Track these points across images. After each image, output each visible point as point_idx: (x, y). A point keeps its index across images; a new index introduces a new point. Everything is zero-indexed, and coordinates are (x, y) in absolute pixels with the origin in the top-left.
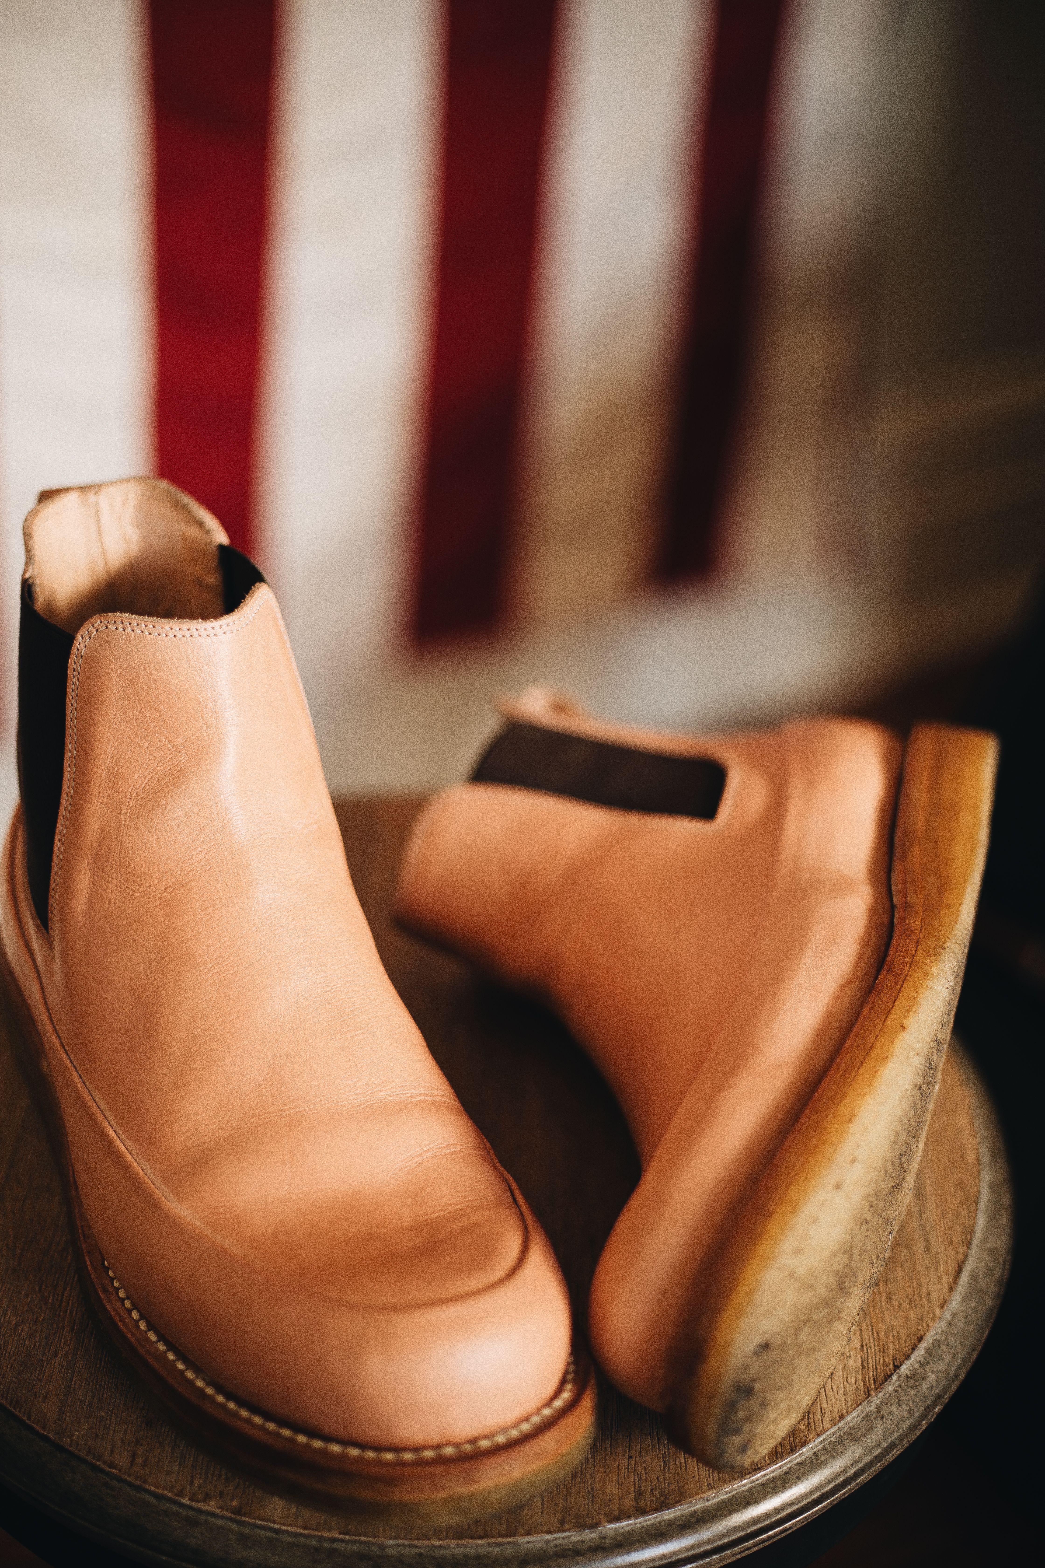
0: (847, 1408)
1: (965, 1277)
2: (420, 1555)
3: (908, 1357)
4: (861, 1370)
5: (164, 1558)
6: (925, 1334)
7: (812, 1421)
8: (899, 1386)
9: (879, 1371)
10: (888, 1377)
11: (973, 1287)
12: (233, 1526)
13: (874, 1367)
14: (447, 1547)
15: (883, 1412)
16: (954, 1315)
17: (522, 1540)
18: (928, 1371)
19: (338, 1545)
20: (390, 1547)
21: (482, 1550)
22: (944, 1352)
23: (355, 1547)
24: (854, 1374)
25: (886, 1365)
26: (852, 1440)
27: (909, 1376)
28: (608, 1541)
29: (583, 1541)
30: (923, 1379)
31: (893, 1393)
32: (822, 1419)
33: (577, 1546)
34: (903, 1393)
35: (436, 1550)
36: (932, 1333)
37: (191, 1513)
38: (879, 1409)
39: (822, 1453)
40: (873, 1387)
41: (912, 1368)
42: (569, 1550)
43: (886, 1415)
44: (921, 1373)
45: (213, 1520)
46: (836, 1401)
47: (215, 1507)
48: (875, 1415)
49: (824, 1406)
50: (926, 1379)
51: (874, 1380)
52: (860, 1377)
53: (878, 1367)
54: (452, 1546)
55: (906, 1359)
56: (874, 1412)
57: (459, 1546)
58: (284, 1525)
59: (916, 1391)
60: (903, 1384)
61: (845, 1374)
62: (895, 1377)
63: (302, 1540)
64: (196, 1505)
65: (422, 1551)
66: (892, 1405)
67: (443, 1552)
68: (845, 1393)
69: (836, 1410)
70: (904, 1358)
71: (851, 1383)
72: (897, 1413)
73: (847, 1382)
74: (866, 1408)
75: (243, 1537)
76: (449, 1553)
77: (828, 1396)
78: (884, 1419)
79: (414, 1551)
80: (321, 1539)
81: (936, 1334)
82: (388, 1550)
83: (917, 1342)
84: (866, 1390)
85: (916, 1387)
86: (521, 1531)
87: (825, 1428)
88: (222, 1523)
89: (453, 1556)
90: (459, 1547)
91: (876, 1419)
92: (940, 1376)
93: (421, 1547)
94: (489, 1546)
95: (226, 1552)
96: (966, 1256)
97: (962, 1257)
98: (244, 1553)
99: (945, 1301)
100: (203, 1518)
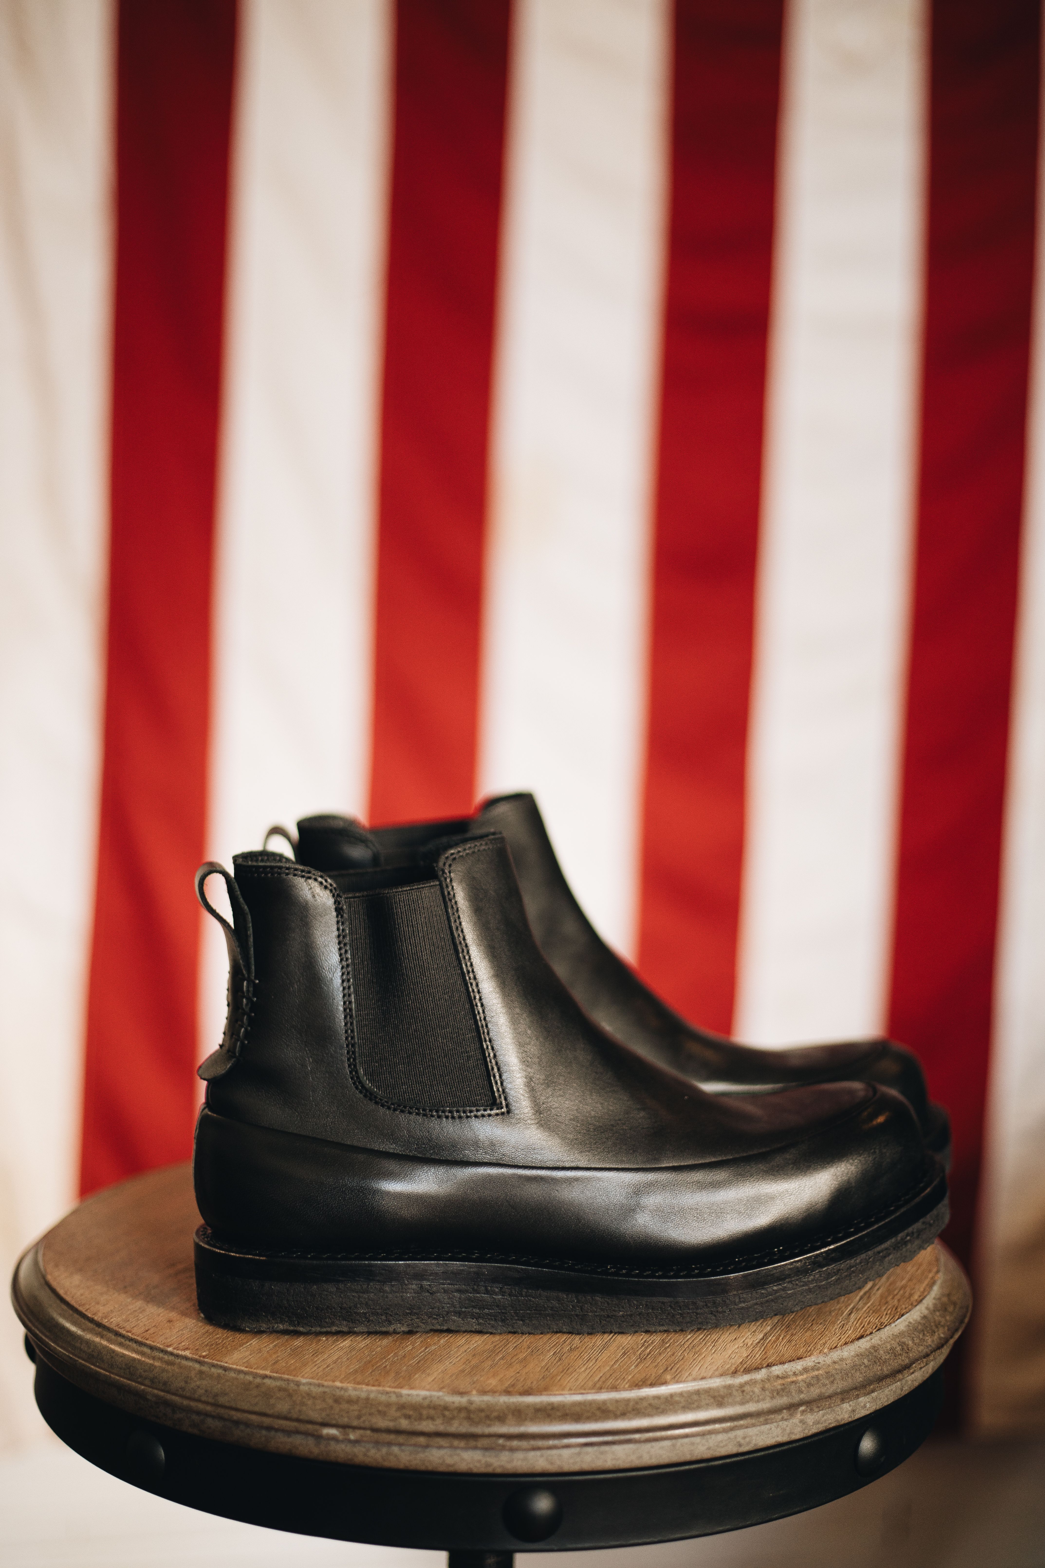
2: (324, 1392)
3: (783, 1363)
5: (143, 1387)
6: (806, 1357)
8: (768, 1378)
10: (758, 1369)
12: (197, 1366)
14: (346, 1390)
15: (745, 1389)
16: (842, 1359)
17: (405, 1392)
20: (304, 1384)
21: (372, 1396)
23: (278, 1383)
26: (709, 1395)
27: (780, 1376)
28: (474, 1405)
29: (453, 1403)
31: (759, 1381)
35: (337, 1390)
36: (813, 1358)
37: (171, 1358)
38: (741, 1386)
39: (678, 1396)
40: (742, 1370)
41: (784, 1373)
42: (440, 1406)
43: (748, 1391)
44: (792, 1378)
45: (184, 1362)
54: (350, 1388)
55: (780, 1364)
56: (736, 1386)
57: (355, 1389)
59: (783, 1387)
60: (772, 1378)
61: (723, 1364)
62: (764, 1371)
64: (175, 1352)
65: (327, 1390)
66: (755, 1387)
67: (342, 1393)
68: (716, 1370)
69: (701, 1375)
71: (724, 1367)
72: (759, 1394)
74: (729, 1381)
75: (201, 1372)
76: (347, 1394)
77: (701, 1370)
78: (745, 1394)
79: (321, 1389)
80: (256, 1375)
81: (818, 1362)
82: (302, 1387)
83: (796, 1359)
84: (735, 1371)
85: (784, 1384)
89: (349, 1396)
90: (356, 1391)
91: (737, 1390)
92: (812, 1389)
93: (328, 1387)
94: (379, 1392)
95: (186, 1382)
96: (871, 1333)
97: (868, 1332)
98: (198, 1383)
99: (836, 1347)
100: (179, 1360)
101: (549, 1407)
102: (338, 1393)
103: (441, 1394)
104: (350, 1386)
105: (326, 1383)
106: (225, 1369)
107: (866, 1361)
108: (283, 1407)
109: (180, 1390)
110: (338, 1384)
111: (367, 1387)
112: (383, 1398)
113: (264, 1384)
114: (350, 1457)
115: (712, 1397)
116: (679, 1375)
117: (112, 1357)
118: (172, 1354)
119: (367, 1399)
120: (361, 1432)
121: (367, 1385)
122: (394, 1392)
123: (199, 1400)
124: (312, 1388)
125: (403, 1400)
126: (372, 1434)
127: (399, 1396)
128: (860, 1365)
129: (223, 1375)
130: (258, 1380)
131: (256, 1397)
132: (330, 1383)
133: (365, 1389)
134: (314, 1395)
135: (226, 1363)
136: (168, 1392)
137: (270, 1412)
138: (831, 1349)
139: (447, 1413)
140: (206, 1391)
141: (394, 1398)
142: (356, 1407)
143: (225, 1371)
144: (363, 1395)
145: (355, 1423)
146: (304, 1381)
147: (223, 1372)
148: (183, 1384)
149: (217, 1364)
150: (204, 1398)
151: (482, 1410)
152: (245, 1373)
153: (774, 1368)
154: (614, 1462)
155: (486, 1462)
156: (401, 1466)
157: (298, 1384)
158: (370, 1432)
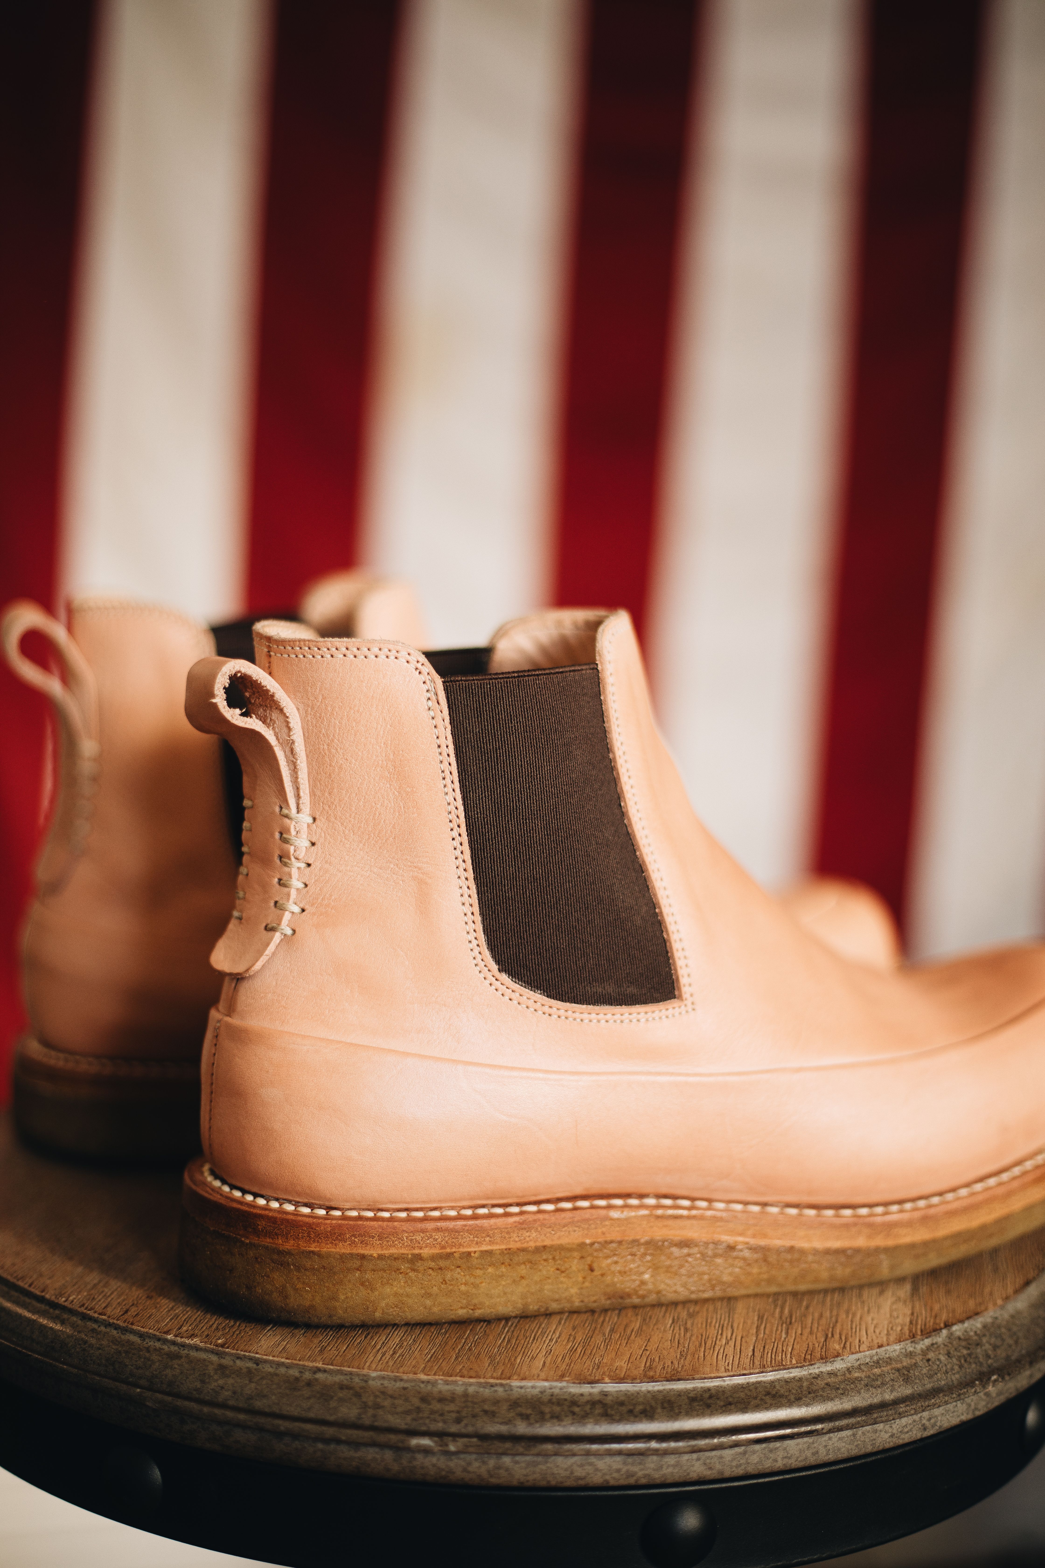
0: (889, 1342)
2: (405, 1389)
3: (962, 1322)
4: (908, 1325)
5: (138, 1390)
6: (982, 1312)
8: (950, 1341)
9: (927, 1327)
12: (214, 1358)
13: (923, 1325)
14: (434, 1384)
15: (930, 1356)
16: (1018, 1312)
17: (515, 1383)
18: (984, 1341)
19: (319, 1376)
20: (374, 1379)
21: (471, 1390)
22: (1004, 1334)
23: (338, 1378)
24: (900, 1326)
25: (936, 1324)
27: (962, 1337)
28: (610, 1398)
29: (582, 1395)
30: (977, 1344)
31: (942, 1346)
32: (859, 1346)
33: (575, 1398)
34: (953, 1349)
35: (422, 1385)
36: (990, 1314)
37: (174, 1348)
38: (925, 1353)
39: (857, 1371)
40: (920, 1334)
41: (966, 1334)
42: (566, 1400)
43: (933, 1360)
44: (975, 1339)
45: (193, 1354)
46: (877, 1337)
48: (920, 1357)
49: (864, 1339)
50: (981, 1347)
51: (922, 1331)
52: (906, 1328)
53: (927, 1325)
54: (440, 1382)
55: (959, 1323)
56: (919, 1354)
57: (447, 1383)
60: (954, 1341)
61: (891, 1326)
62: (944, 1333)
63: (282, 1370)
64: (179, 1340)
65: (406, 1385)
67: (429, 1387)
68: (888, 1335)
69: (875, 1342)
70: (957, 1321)
71: (896, 1330)
72: (946, 1363)
73: (892, 1330)
74: (909, 1346)
75: (222, 1368)
76: (435, 1390)
77: (869, 1335)
78: (930, 1363)
79: (399, 1384)
80: (303, 1369)
81: (996, 1317)
82: (371, 1383)
83: (973, 1315)
84: (911, 1335)
85: (969, 1348)
87: (862, 1350)
88: (203, 1355)
89: (440, 1392)
90: (448, 1384)
91: (921, 1359)
92: (999, 1352)
93: (407, 1381)
94: (479, 1385)
95: (203, 1382)
98: (221, 1382)
100: (186, 1351)
101: (707, 1395)
102: (425, 1389)
103: (564, 1384)
104: (439, 1378)
105: (405, 1377)
106: (257, 1362)
108: (349, 1411)
109: (195, 1392)
110: (423, 1377)
111: (462, 1379)
112: (487, 1392)
113: (316, 1380)
114: (443, 1473)
115: (895, 1370)
116: (848, 1344)
117: (84, 1350)
118: (174, 1343)
119: (466, 1395)
120: (465, 1440)
121: (462, 1376)
122: (502, 1385)
123: (224, 1406)
124: (387, 1384)
125: (516, 1393)
126: (479, 1443)
127: (508, 1389)
129: (255, 1369)
130: (307, 1375)
131: (309, 1398)
132: (411, 1376)
133: (460, 1383)
134: (390, 1392)
135: (257, 1353)
136: (178, 1396)
137: (332, 1418)
139: (576, 1409)
140: (234, 1393)
141: (501, 1393)
142: (452, 1407)
143: (258, 1365)
144: (459, 1390)
145: (454, 1429)
146: (374, 1374)
147: (255, 1366)
148: (198, 1385)
149: (244, 1355)
150: (231, 1403)
151: (622, 1404)
152: (288, 1367)
153: (955, 1328)
154: (785, 1461)
155: (628, 1471)
156: (515, 1483)
157: (366, 1379)
158: (475, 1440)
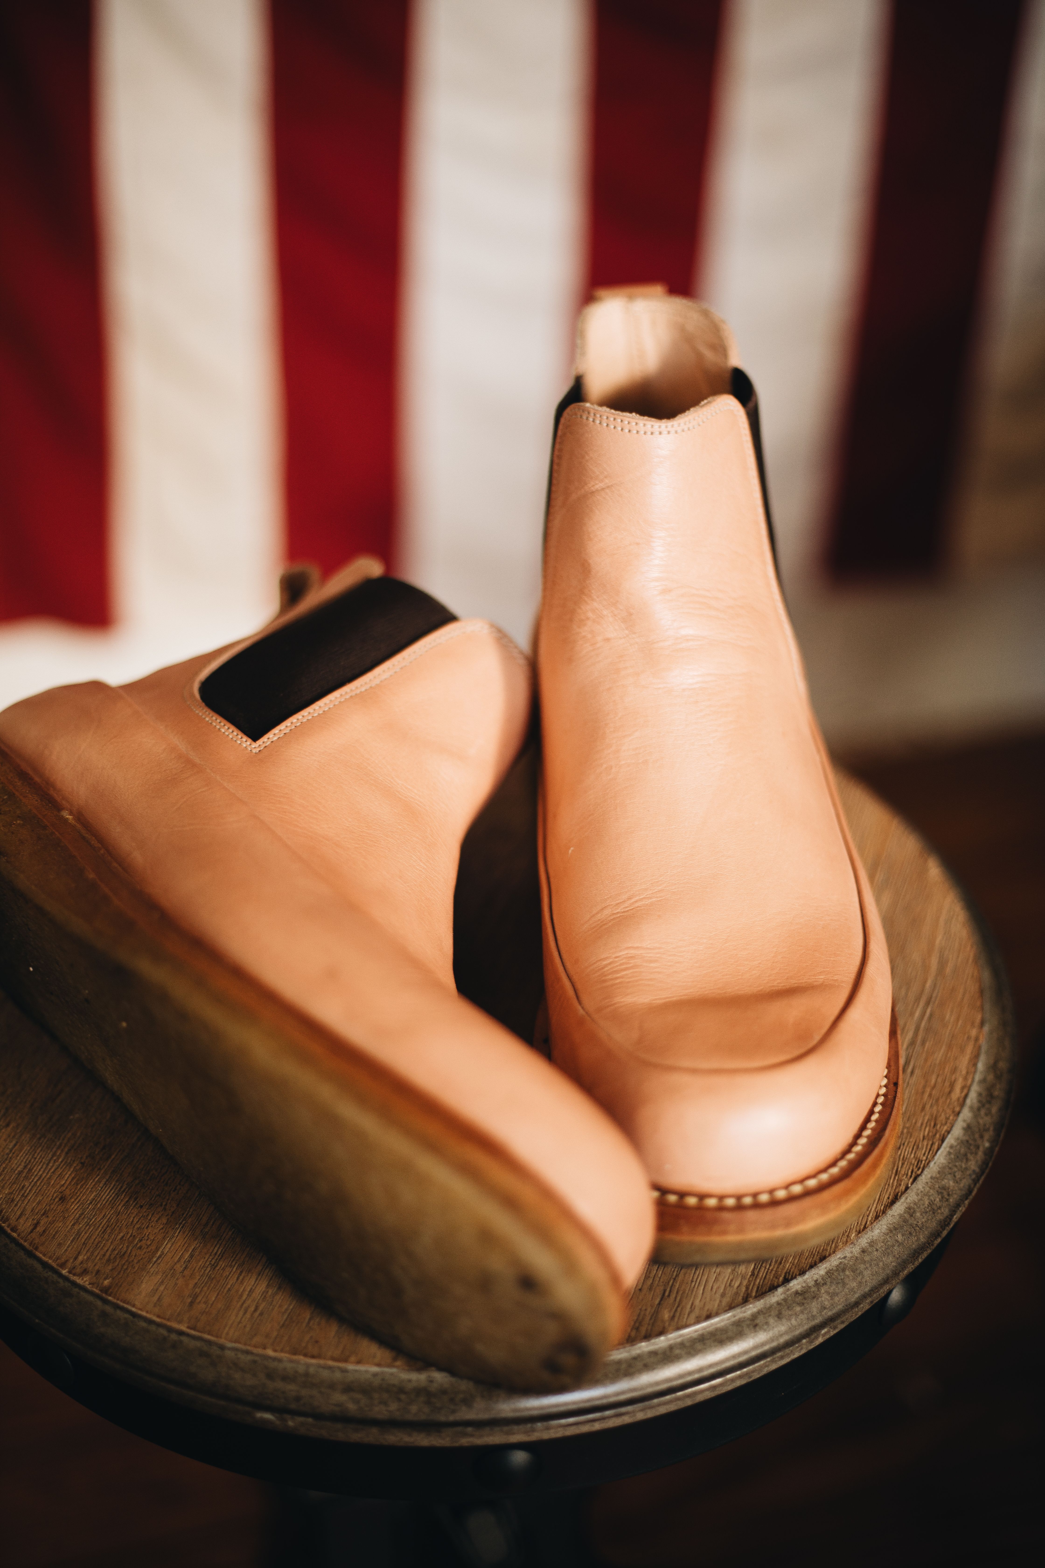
0: (718, 1309)
1: (899, 1208)
2: (255, 1362)
3: (802, 1273)
4: (748, 1276)
5: (37, 1321)
6: (830, 1255)
7: (678, 1314)
8: (785, 1300)
9: (766, 1281)
10: (773, 1288)
11: (905, 1221)
12: (99, 1303)
13: (764, 1276)
14: (280, 1360)
15: (758, 1321)
16: (872, 1244)
17: (351, 1367)
18: (823, 1291)
19: (184, 1339)
20: (229, 1349)
21: (312, 1370)
22: (848, 1277)
23: (198, 1344)
24: (740, 1279)
25: (776, 1276)
27: (799, 1292)
29: (410, 1381)
30: (814, 1298)
31: (775, 1305)
32: (689, 1315)
34: (786, 1307)
35: (269, 1361)
36: (839, 1255)
37: (67, 1284)
39: (679, 1347)
40: (754, 1294)
41: (804, 1285)
42: (394, 1385)
44: (813, 1292)
45: (84, 1294)
46: (711, 1300)
47: (87, 1283)
48: (748, 1322)
49: (697, 1302)
50: (818, 1299)
51: (758, 1288)
52: (745, 1283)
53: (768, 1277)
54: (285, 1359)
55: (800, 1275)
57: (291, 1361)
58: (141, 1309)
59: (802, 1307)
60: (790, 1298)
61: (731, 1277)
62: (780, 1290)
64: (72, 1278)
65: (257, 1358)
66: (770, 1316)
67: (276, 1363)
68: (723, 1295)
69: (706, 1308)
70: (798, 1273)
71: (733, 1287)
73: (730, 1285)
75: (104, 1315)
76: (280, 1367)
77: (705, 1294)
79: (249, 1358)
80: (170, 1330)
81: (845, 1258)
82: (227, 1353)
83: (817, 1261)
84: (745, 1295)
85: (803, 1304)
86: (353, 1359)
87: (688, 1323)
88: (90, 1298)
89: (284, 1370)
92: (836, 1299)
93: (257, 1355)
94: (319, 1366)
95: (88, 1325)
96: (907, 1188)
97: (903, 1187)
98: (102, 1328)
99: (865, 1228)
100: (76, 1290)
102: (272, 1364)
103: (394, 1370)
104: (284, 1356)
105: (255, 1351)
106: (133, 1315)
107: (900, 1237)
108: (206, 1377)
109: (82, 1334)
110: (270, 1352)
111: (305, 1359)
112: (325, 1374)
113: (180, 1342)
118: (66, 1279)
119: (307, 1374)
120: (302, 1419)
121: (305, 1356)
122: (339, 1368)
123: (105, 1354)
124: (240, 1355)
125: (351, 1377)
126: (314, 1422)
127: (344, 1371)
128: (893, 1246)
130: (174, 1336)
131: (173, 1359)
132: (260, 1351)
133: (303, 1362)
134: (242, 1363)
136: (69, 1335)
137: (192, 1382)
138: (859, 1232)
139: (403, 1397)
140: (113, 1341)
141: (338, 1375)
142: (293, 1385)
143: (133, 1317)
144: (301, 1369)
145: (293, 1406)
146: (229, 1345)
147: (132, 1319)
148: (84, 1326)
149: (123, 1307)
150: (111, 1352)
152: (159, 1325)
157: (222, 1348)
158: (310, 1420)
